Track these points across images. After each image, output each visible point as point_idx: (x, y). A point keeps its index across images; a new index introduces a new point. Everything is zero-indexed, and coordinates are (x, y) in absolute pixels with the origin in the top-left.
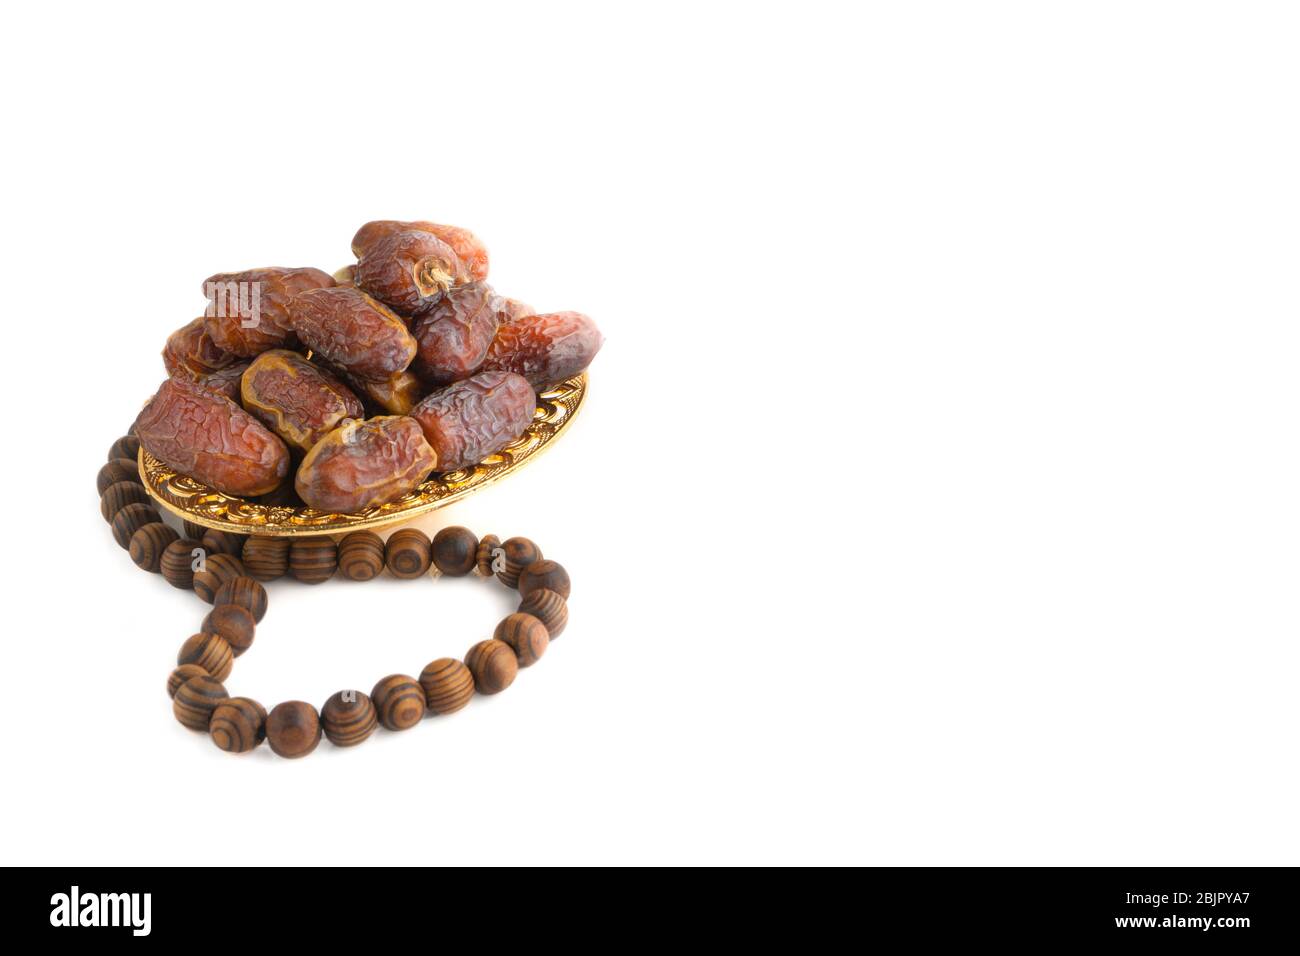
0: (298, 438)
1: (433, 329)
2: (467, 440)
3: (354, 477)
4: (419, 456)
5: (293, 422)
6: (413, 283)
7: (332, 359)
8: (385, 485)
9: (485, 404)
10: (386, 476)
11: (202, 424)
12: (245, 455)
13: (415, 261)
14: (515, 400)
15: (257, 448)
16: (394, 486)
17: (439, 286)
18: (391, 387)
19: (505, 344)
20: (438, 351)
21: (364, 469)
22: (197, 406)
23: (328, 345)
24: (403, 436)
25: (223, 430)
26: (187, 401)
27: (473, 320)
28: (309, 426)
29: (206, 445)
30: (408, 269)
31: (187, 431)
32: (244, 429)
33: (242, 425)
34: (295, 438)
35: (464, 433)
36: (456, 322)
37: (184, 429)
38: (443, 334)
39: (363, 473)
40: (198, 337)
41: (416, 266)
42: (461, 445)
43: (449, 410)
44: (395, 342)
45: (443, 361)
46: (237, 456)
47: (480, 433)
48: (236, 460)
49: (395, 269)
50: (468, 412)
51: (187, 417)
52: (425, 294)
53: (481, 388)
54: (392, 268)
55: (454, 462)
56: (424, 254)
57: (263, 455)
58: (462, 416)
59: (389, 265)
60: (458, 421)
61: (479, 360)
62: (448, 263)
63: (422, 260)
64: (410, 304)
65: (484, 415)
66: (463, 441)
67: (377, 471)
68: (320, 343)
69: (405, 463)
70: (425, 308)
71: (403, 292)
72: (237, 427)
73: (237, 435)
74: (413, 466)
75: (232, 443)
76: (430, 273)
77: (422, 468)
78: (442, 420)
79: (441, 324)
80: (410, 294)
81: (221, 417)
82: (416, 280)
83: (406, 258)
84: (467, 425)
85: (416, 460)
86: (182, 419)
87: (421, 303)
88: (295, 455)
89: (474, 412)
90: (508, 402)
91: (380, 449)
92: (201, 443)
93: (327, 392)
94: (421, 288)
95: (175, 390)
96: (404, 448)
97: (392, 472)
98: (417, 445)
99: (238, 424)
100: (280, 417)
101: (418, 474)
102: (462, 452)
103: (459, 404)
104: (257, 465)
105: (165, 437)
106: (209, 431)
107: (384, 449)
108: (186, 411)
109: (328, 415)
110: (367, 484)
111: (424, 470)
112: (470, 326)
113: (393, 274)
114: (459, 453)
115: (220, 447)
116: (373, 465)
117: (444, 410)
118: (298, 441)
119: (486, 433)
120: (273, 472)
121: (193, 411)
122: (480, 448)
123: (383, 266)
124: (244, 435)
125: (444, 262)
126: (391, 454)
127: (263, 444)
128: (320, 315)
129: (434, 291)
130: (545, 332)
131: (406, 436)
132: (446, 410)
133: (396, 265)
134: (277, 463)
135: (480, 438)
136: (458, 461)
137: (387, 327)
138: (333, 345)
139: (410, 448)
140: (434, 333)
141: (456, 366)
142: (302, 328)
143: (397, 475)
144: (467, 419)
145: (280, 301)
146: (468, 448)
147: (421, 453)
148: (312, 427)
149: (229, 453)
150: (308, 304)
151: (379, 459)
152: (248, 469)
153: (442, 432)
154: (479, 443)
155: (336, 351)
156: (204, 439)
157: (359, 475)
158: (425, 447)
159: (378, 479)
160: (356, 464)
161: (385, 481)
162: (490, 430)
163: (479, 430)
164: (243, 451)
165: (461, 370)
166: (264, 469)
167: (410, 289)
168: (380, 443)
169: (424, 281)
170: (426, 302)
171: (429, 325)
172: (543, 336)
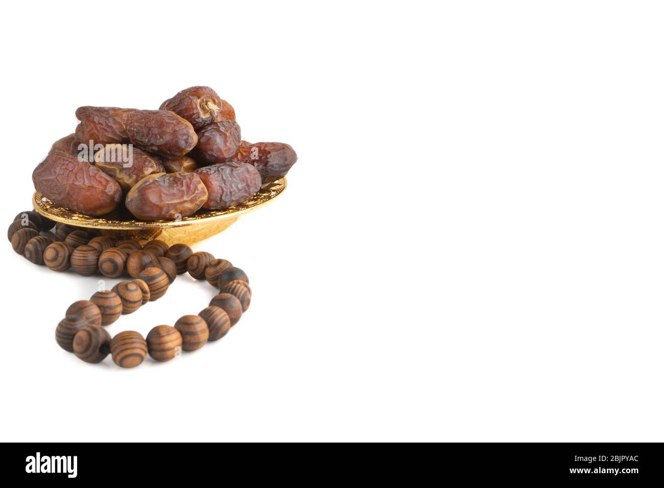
0: (127, 180)
1: (206, 134)
2: (225, 189)
3: (160, 196)
4: (198, 190)
5: (125, 173)
6: (197, 108)
7: (149, 144)
8: (178, 203)
9: (235, 173)
10: (179, 199)
11: (72, 171)
12: (97, 187)
13: (199, 98)
14: (251, 175)
15: (104, 183)
16: (183, 205)
17: (211, 113)
18: (181, 165)
19: (244, 154)
20: (209, 144)
21: (167, 193)
22: (70, 162)
23: (147, 136)
24: (189, 178)
25: (85, 174)
26: (64, 160)
27: (229, 132)
28: (135, 174)
29: (74, 181)
30: (195, 101)
31: (63, 174)
32: (97, 174)
33: (96, 172)
34: (126, 181)
35: (223, 185)
36: (219, 131)
37: (62, 173)
38: (212, 137)
39: (166, 195)
40: (71, 142)
41: (199, 101)
42: (221, 191)
43: (215, 172)
44: (187, 131)
45: (212, 150)
46: (92, 187)
47: (232, 187)
48: (91, 189)
49: (188, 100)
50: (225, 175)
51: (63, 167)
52: (204, 116)
53: (232, 166)
54: (185, 100)
55: (217, 201)
56: (204, 94)
57: (107, 187)
58: (222, 176)
59: (184, 99)
60: (220, 178)
61: (231, 154)
62: (217, 101)
63: (202, 98)
64: (195, 121)
65: (233, 178)
66: (223, 191)
67: (174, 195)
68: (143, 136)
69: (190, 193)
70: (202, 124)
71: (191, 113)
72: (93, 172)
73: (93, 176)
74: (195, 195)
75: (89, 180)
76: (206, 104)
77: (199, 198)
78: (211, 176)
79: (211, 132)
80: (195, 114)
81: (84, 168)
82: (199, 108)
83: (193, 95)
84: (224, 182)
85: (197, 192)
86: (61, 169)
87: (200, 120)
88: (125, 189)
89: (228, 175)
90: (247, 176)
91: (176, 183)
92: (71, 180)
93: (146, 158)
94: (201, 112)
95: (57, 155)
96: (190, 184)
97: (182, 197)
98: (198, 184)
99: (94, 171)
100: (118, 171)
101: (196, 200)
102: (221, 196)
103: (221, 170)
104: (103, 192)
105: (50, 178)
106: (76, 174)
107: (179, 184)
108: (63, 165)
109: (146, 168)
110: (168, 201)
111: (200, 199)
112: (228, 134)
113: (186, 103)
114: (219, 196)
115: (83, 181)
116: (172, 191)
117: (212, 172)
118: (128, 182)
119: (235, 188)
120: (112, 198)
121: (67, 165)
122: (231, 196)
123: (180, 100)
124: (97, 176)
125: (214, 100)
126: (183, 186)
127: (107, 181)
128: (143, 120)
129: (208, 116)
130: (266, 149)
131: (192, 178)
132: (214, 172)
133: (188, 98)
134: (115, 193)
135: (232, 190)
136: (219, 202)
137: (182, 124)
138: (150, 135)
139: (194, 185)
140: (208, 136)
141: (219, 154)
142: (132, 129)
143: (185, 198)
144: (225, 178)
145: (119, 121)
146: (225, 193)
147: (200, 189)
148: (137, 174)
149: (88, 185)
150: (137, 115)
151: (175, 188)
152: (98, 195)
153: (211, 182)
154: (231, 192)
155: (152, 139)
156: (73, 177)
157: (163, 195)
158: (202, 186)
159: (174, 199)
160: (163, 189)
161: (179, 201)
162: (237, 188)
163: (231, 185)
164: (95, 184)
165: (221, 156)
166: (107, 195)
167: (195, 112)
168: (176, 180)
169: (203, 108)
170: (203, 120)
171: (204, 132)
172: (266, 151)
